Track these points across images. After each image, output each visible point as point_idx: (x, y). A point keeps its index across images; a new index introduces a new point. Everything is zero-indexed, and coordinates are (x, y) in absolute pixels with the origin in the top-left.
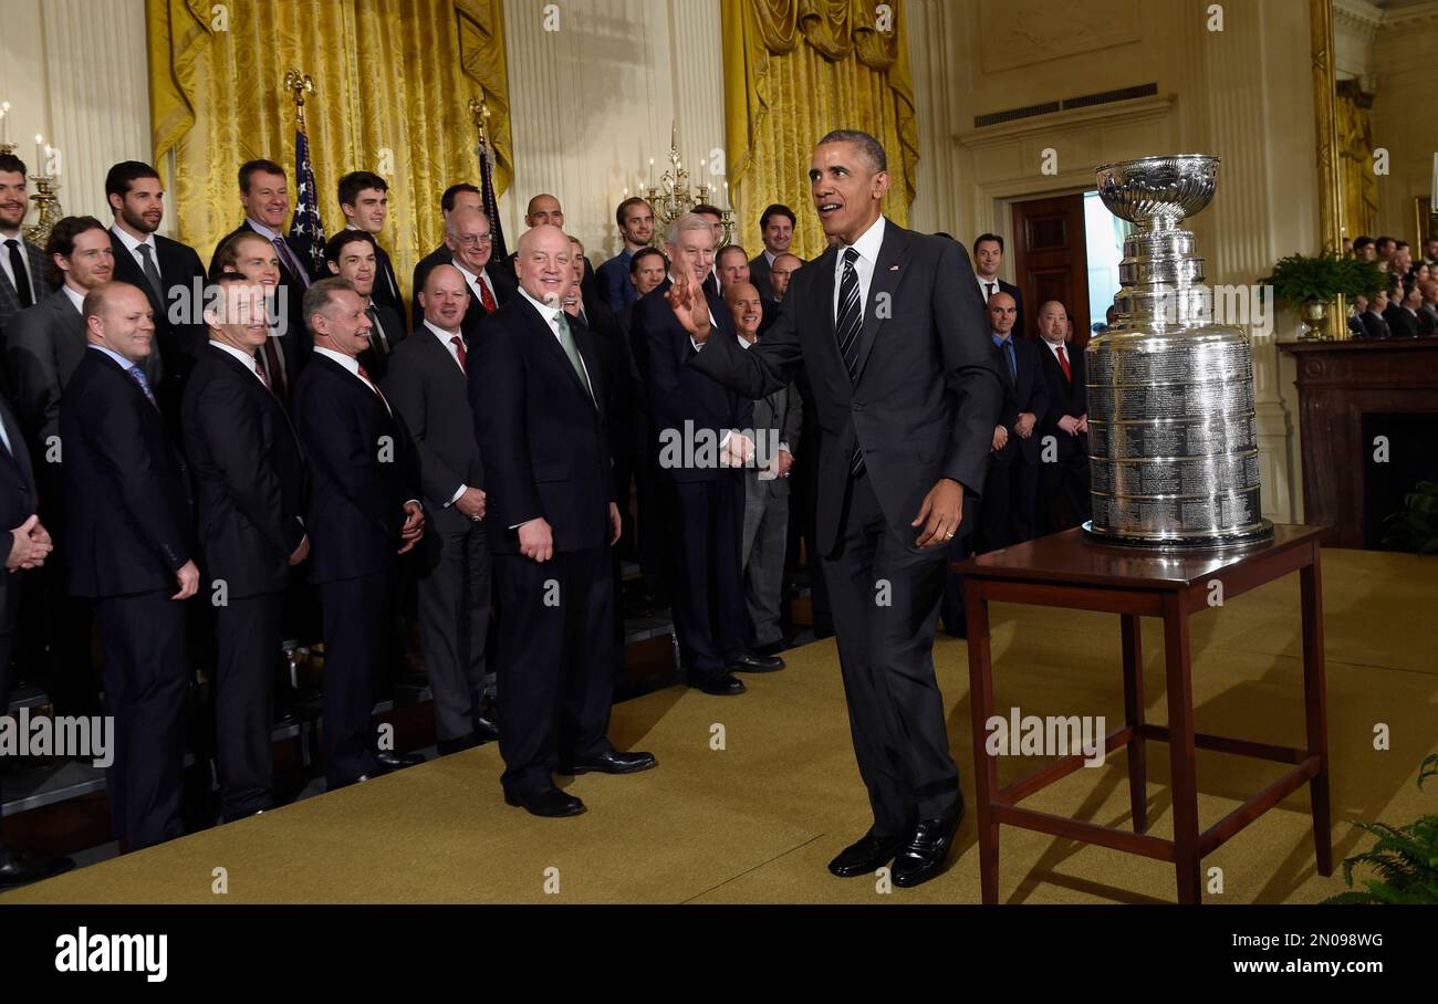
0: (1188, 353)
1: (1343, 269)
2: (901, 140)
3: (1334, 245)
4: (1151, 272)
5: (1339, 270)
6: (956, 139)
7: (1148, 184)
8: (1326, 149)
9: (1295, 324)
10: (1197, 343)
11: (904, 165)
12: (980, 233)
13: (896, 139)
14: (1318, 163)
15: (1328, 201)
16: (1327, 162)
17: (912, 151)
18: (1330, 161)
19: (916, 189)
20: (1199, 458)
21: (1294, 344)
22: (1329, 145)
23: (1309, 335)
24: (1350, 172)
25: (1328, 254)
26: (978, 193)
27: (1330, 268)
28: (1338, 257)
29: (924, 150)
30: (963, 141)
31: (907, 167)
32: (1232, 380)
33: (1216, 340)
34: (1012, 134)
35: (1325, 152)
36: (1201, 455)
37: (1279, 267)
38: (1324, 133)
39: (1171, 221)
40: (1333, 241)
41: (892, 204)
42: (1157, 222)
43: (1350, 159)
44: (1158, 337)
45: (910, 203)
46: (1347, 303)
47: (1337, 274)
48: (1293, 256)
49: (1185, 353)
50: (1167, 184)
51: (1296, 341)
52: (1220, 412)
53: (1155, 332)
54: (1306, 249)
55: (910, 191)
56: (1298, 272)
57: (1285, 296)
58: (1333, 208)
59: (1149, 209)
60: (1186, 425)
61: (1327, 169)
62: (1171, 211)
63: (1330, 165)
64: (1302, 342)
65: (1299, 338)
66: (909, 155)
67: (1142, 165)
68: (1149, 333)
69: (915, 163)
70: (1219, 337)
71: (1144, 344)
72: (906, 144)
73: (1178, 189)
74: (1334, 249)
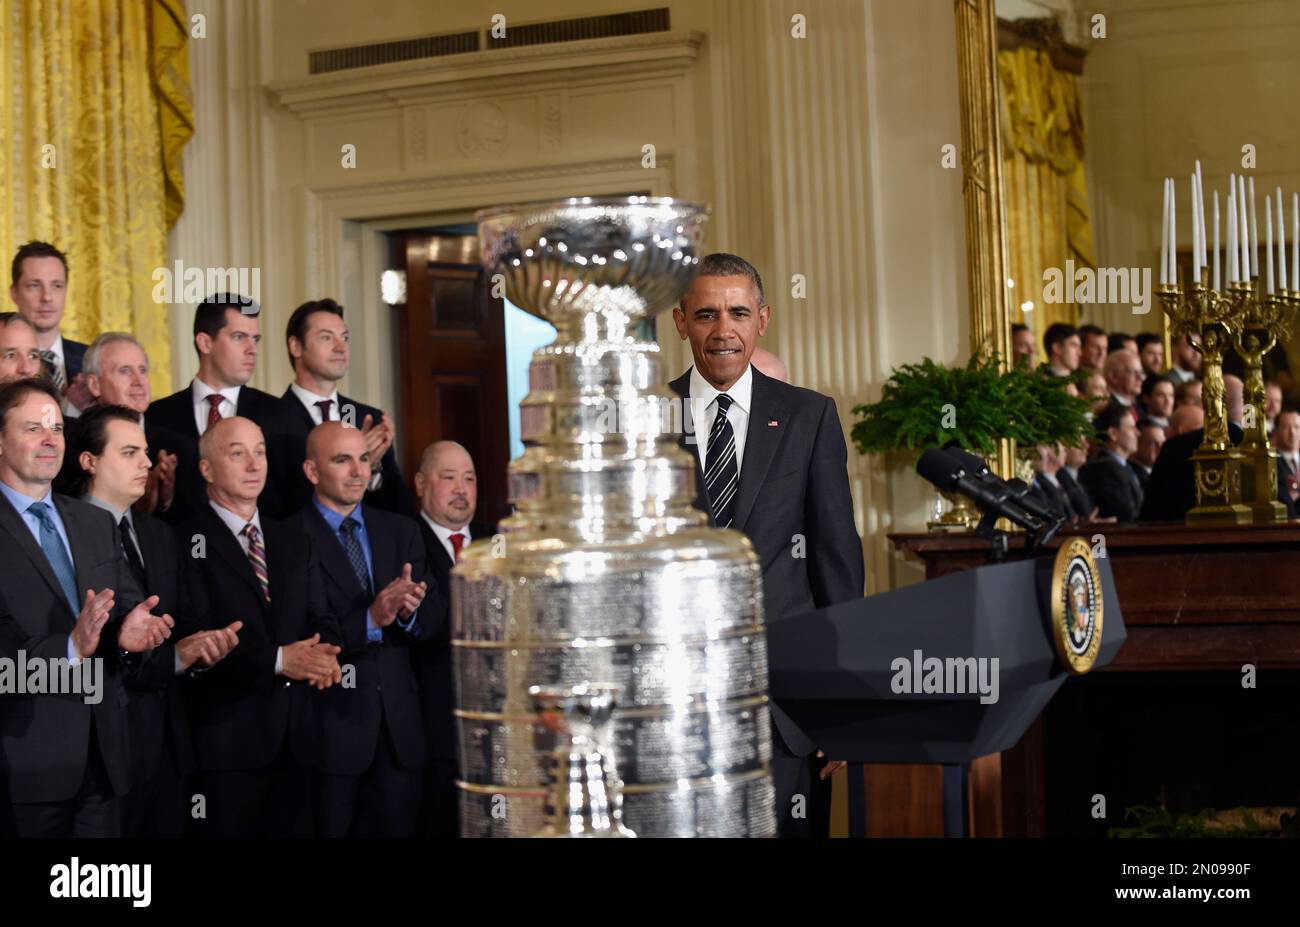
0: (641, 582)
1: (1009, 392)
2: (157, 92)
3: (994, 344)
4: (577, 421)
5: (1002, 394)
6: (271, 96)
7: (572, 251)
8: (980, 159)
9: (924, 497)
10: (660, 563)
11: (161, 144)
12: (315, 295)
13: (146, 92)
14: (966, 184)
15: (984, 257)
16: (982, 184)
17: (179, 115)
18: (987, 183)
19: (182, 194)
20: (661, 787)
21: (919, 537)
22: (985, 151)
23: (948, 518)
24: (1045, 195)
25: (983, 361)
26: (313, 207)
27: (986, 391)
28: (1001, 368)
29: (204, 114)
30: (284, 99)
31: (167, 151)
32: (730, 636)
33: (697, 559)
34: (383, 91)
35: (978, 163)
36: (668, 781)
37: (894, 384)
38: (976, 128)
39: (618, 323)
40: (993, 335)
41: (134, 225)
42: (590, 325)
43: (1045, 169)
44: (589, 550)
45: (171, 223)
46: (1019, 456)
47: (998, 402)
48: (921, 362)
49: (635, 582)
50: (606, 253)
51: (924, 530)
52: (702, 698)
53: (582, 540)
54: (945, 352)
55: (173, 197)
56: (929, 395)
57: (903, 442)
58: (992, 272)
59: (576, 297)
60: (638, 723)
61: (981, 197)
62: (619, 304)
63: (987, 192)
64: (937, 532)
65: (930, 525)
66: (172, 124)
67: (561, 214)
68: (573, 540)
69: (184, 140)
70: (703, 552)
71: (562, 566)
72: (169, 103)
73: (628, 264)
74: (995, 353)
